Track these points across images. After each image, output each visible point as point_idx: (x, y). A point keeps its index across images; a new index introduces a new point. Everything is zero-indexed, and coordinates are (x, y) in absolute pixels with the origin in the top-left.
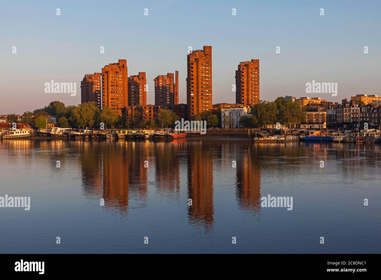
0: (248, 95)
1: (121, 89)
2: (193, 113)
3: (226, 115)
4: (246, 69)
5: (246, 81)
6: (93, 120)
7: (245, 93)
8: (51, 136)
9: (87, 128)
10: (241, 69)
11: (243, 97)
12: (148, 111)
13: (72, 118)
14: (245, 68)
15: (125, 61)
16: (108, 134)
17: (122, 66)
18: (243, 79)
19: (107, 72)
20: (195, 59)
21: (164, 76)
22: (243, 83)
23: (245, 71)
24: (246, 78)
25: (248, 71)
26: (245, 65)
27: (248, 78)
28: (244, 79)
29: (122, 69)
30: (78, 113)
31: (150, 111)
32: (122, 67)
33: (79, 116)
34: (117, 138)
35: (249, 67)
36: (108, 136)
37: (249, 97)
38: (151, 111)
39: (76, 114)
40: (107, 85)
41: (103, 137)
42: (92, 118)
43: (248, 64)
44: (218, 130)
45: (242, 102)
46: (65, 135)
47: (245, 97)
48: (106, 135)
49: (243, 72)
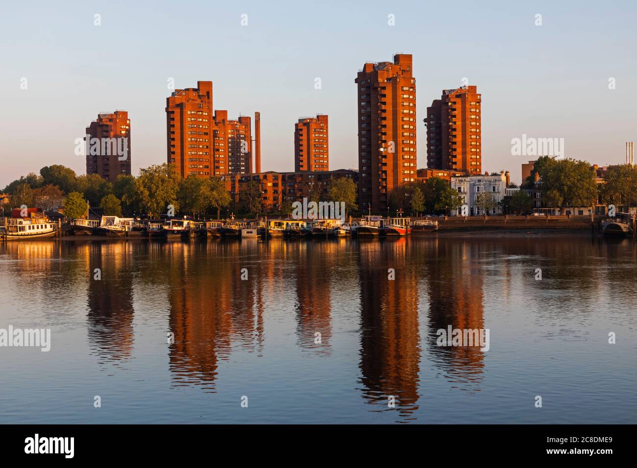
0: (464, 153)
1: (207, 140)
2: (385, 187)
3: (462, 190)
4: (460, 103)
5: (461, 126)
6: (176, 200)
7: (459, 150)
8: (106, 235)
9: (185, 217)
10: (450, 104)
11: (455, 157)
12: (270, 184)
13: (130, 197)
14: (459, 100)
15: (209, 84)
16: (244, 229)
17: (206, 94)
18: (455, 123)
19: (181, 106)
20: (388, 79)
21: (234, 121)
22: (455, 130)
23: (458, 106)
24: (461, 120)
25: (465, 106)
26: (457, 96)
27: (464, 120)
28: (457, 123)
29: (207, 101)
30: (144, 187)
31: (275, 185)
32: (207, 97)
33: (147, 193)
34: (265, 236)
35: (467, 100)
36: (244, 233)
37: (467, 158)
38: (277, 184)
39: (142, 189)
40: (179, 131)
41: (234, 234)
42: (175, 197)
43: (465, 94)
44: (446, 219)
45: (454, 167)
46: (137, 233)
47: (459, 157)
48: (240, 231)
49: (455, 110)
